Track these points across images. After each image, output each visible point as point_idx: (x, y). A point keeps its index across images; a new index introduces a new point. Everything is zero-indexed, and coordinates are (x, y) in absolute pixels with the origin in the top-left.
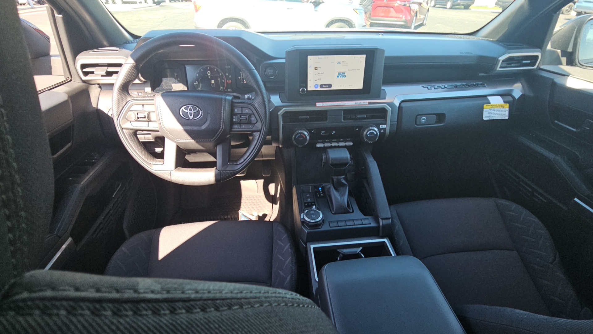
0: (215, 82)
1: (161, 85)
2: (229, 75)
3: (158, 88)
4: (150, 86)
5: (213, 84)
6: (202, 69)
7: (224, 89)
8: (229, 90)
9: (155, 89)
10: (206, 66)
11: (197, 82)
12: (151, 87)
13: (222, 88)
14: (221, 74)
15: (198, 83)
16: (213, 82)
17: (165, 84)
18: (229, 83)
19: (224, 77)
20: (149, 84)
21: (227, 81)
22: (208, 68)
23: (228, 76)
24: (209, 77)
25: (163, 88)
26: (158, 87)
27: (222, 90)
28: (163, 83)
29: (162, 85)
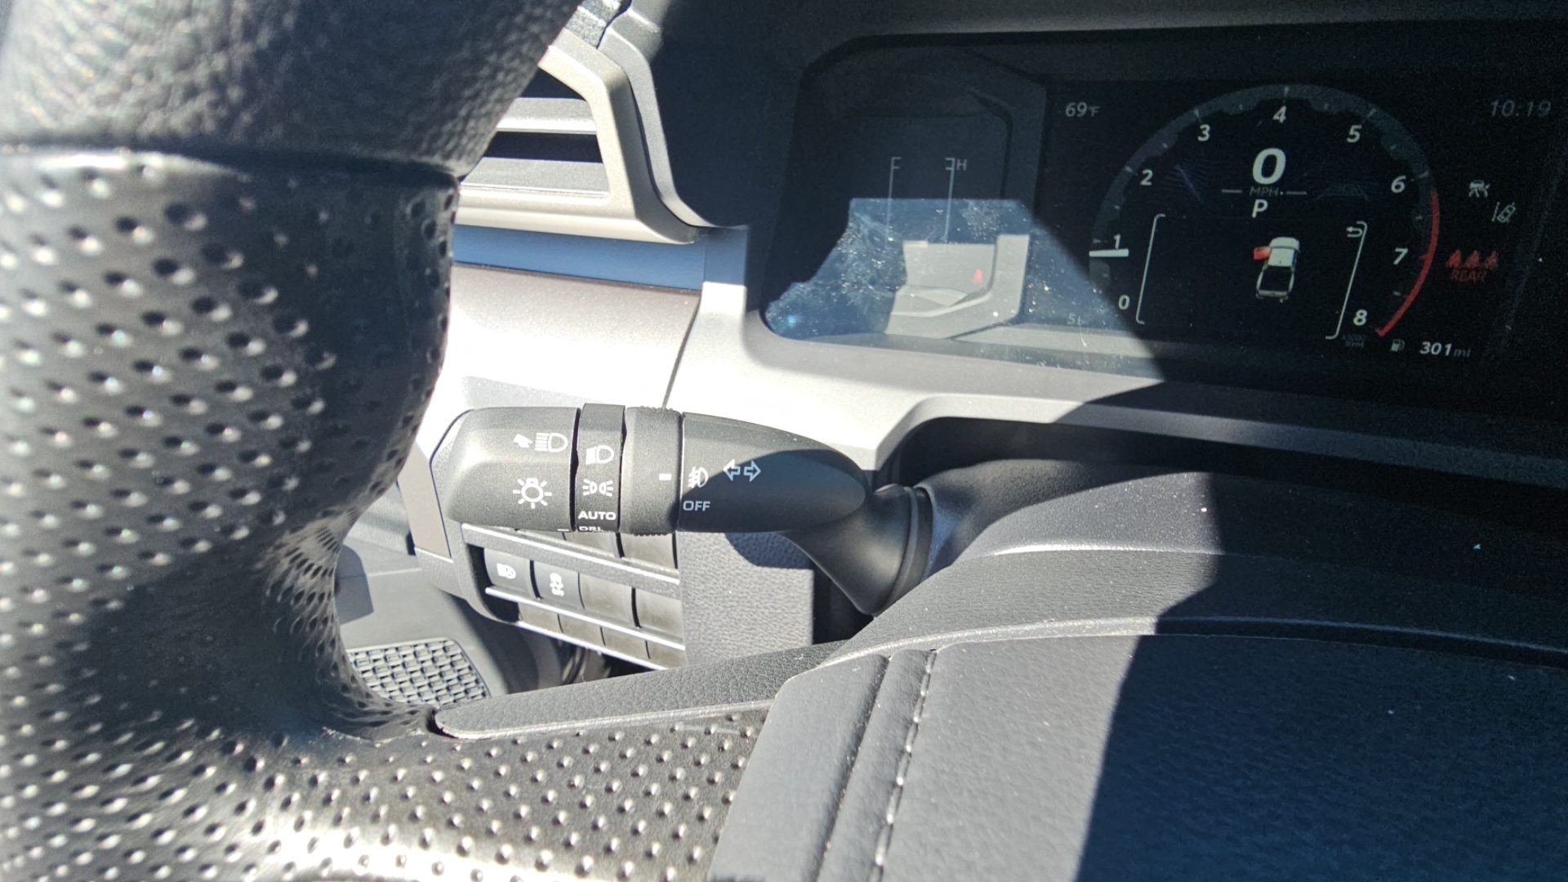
0: (1299, 257)
1: (826, 264)
2: (1499, 195)
3: (799, 290)
4: (741, 269)
5: (1278, 276)
6: (1206, 128)
7: (1381, 333)
8: (1430, 348)
9: (776, 297)
10: (1259, 93)
11: (1121, 247)
12: (750, 283)
13: (1361, 317)
14: (1398, 185)
15: (1125, 253)
16: (1282, 252)
17: (860, 258)
18: (1454, 276)
19: (1431, 218)
20: (737, 252)
21: (1441, 256)
22: (1281, 116)
23: (1484, 205)
24: (1259, 207)
25: (838, 288)
26: (805, 278)
27: (1359, 343)
28: (849, 247)
29: (841, 258)
